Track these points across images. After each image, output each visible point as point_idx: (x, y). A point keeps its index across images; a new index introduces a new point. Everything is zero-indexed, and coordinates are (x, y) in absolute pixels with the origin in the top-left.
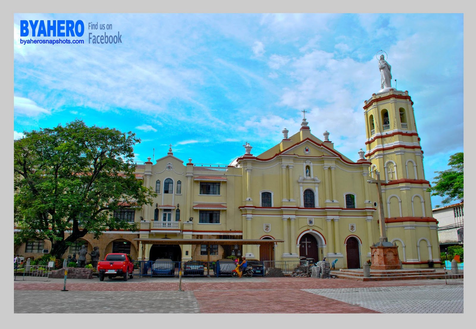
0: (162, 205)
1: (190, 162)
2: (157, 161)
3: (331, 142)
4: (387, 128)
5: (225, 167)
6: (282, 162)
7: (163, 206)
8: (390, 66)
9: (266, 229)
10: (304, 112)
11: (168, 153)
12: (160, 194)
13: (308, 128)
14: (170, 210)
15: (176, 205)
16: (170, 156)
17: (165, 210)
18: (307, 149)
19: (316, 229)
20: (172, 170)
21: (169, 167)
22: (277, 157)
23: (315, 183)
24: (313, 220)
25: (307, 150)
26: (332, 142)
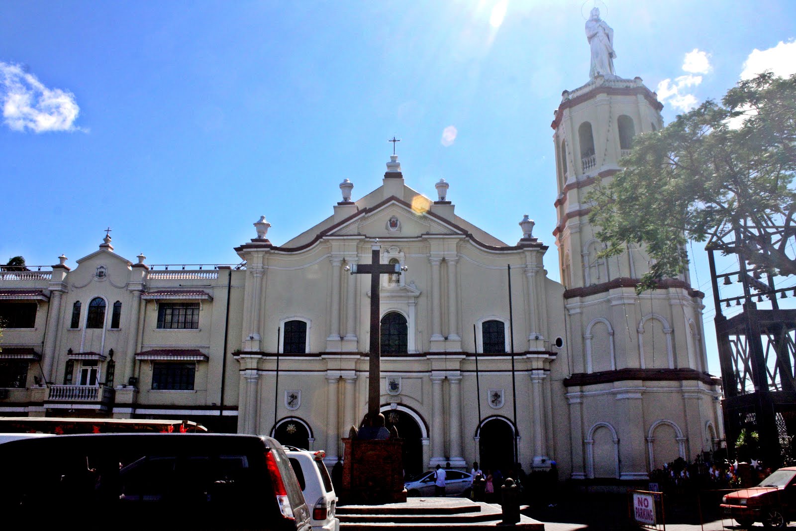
0: (81, 352)
1: (140, 261)
2: (79, 262)
3: (449, 203)
4: (590, 164)
5: (213, 269)
6: (333, 253)
7: (82, 354)
8: (612, 30)
9: (289, 403)
10: (394, 141)
11: (100, 246)
12: (79, 329)
13: (399, 175)
14: (94, 363)
15: (106, 353)
16: (104, 252)
17: (86, 363)
18: (394, 221)
19: (406, 401)
20: (105, 279)
21: (101, 275)
22: (321, 242)
23: (409, 297)
24: (400, 382)
25: (393, 224)
26: (452, 204)
